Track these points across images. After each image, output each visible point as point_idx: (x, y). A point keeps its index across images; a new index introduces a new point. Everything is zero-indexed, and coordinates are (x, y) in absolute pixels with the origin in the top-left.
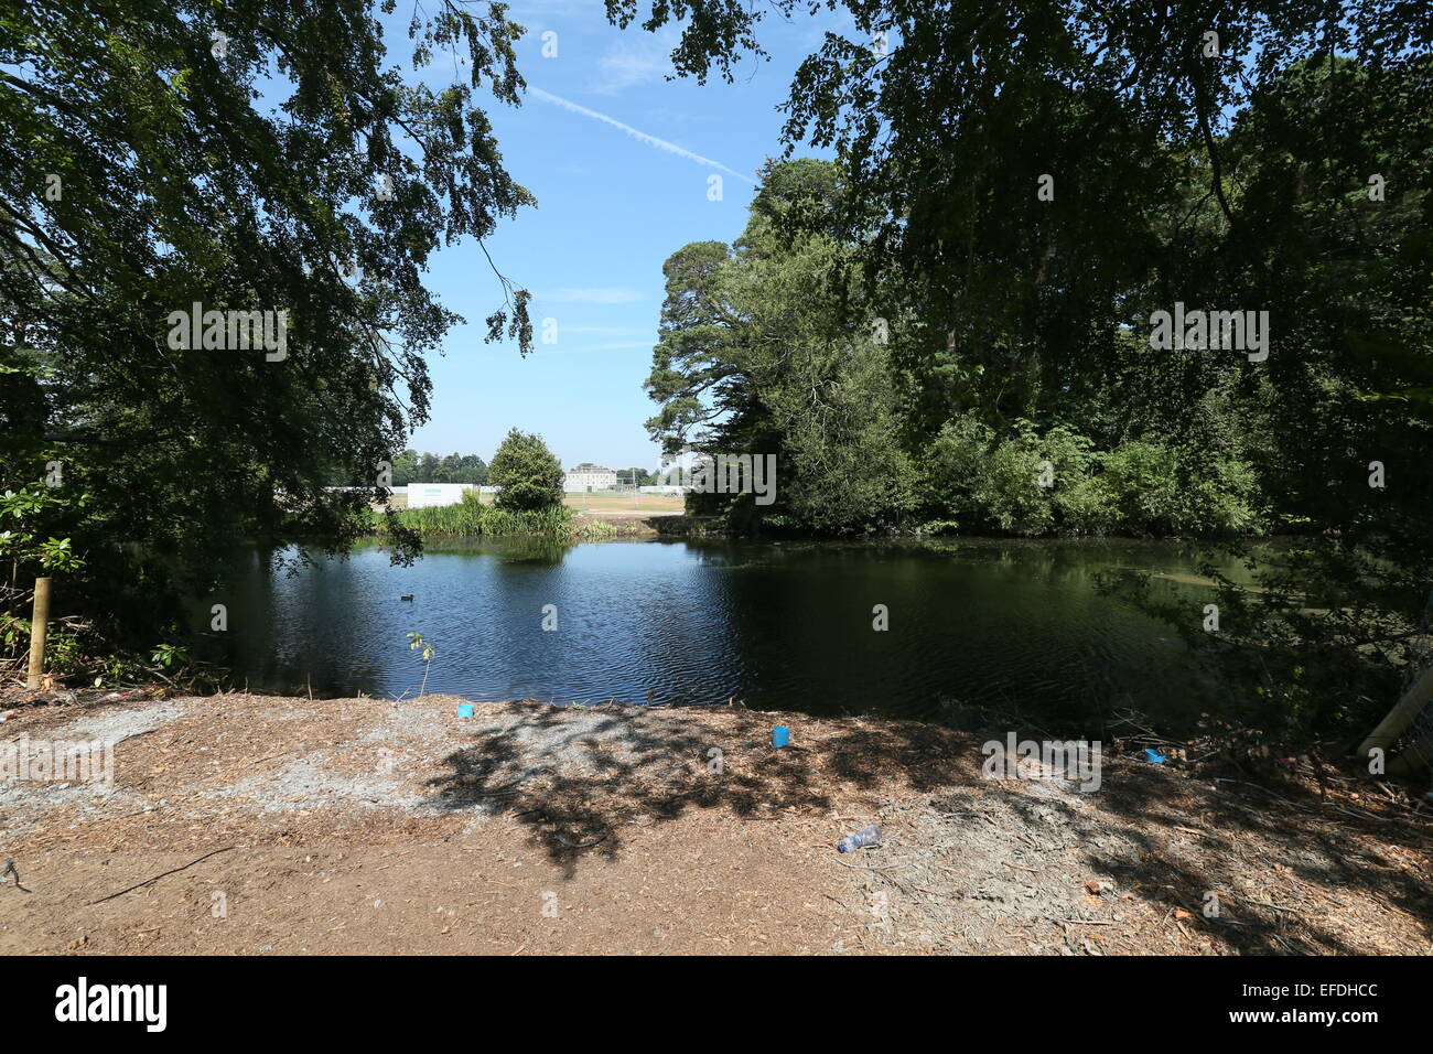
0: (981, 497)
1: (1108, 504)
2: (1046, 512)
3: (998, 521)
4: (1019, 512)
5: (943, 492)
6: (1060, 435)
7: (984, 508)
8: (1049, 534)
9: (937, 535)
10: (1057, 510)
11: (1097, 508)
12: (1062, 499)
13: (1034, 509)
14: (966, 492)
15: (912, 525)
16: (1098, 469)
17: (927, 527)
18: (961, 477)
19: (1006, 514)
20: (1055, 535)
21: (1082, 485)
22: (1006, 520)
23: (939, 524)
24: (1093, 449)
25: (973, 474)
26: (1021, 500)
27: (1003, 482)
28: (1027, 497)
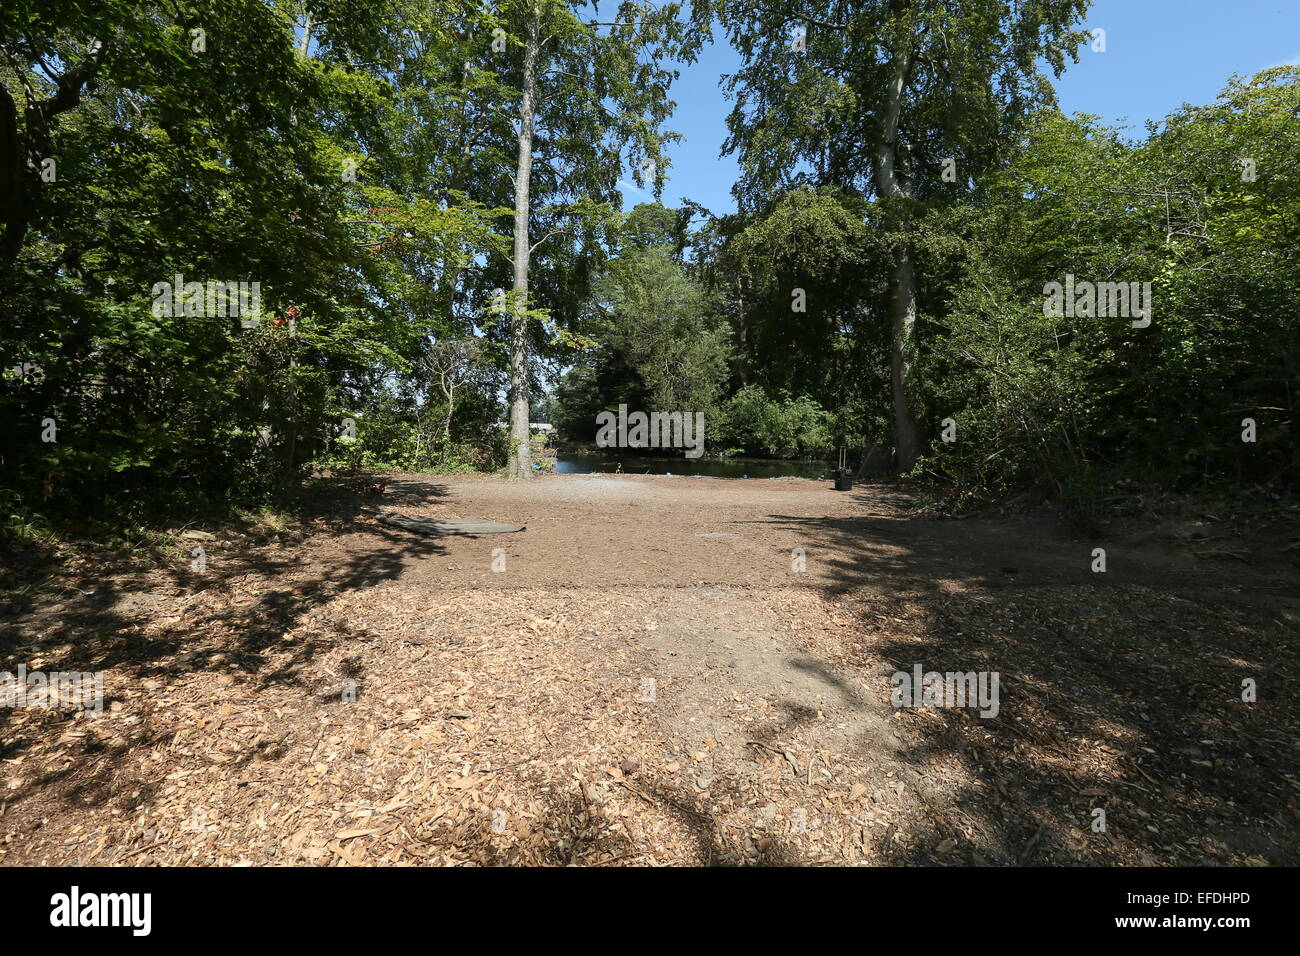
0: (759, 435)
1: (827, 441)
2: (794, 445)
3: (768, 449)
4: (780, 444)
5: (737, 431)
6: (804, 401)
7: (760, 442)
8: (795, 458)
9: (732, 457)
10: (800, 444)
11: (821, 443)
12: (803, 437)
13: (788, 443)
14: (750, 432)
15: (717, 451)
16: (823, 420)
17: (727, 452)
18: (748, 422)
19: (772, 446)
20: (798, 458)
21: (814, 430)
22: (773, 448)
23: (733, 451)
24: (821, 409)
25: (754, 422)
26: (781, 437)
27: (771, 426)
28: (785, 436)
